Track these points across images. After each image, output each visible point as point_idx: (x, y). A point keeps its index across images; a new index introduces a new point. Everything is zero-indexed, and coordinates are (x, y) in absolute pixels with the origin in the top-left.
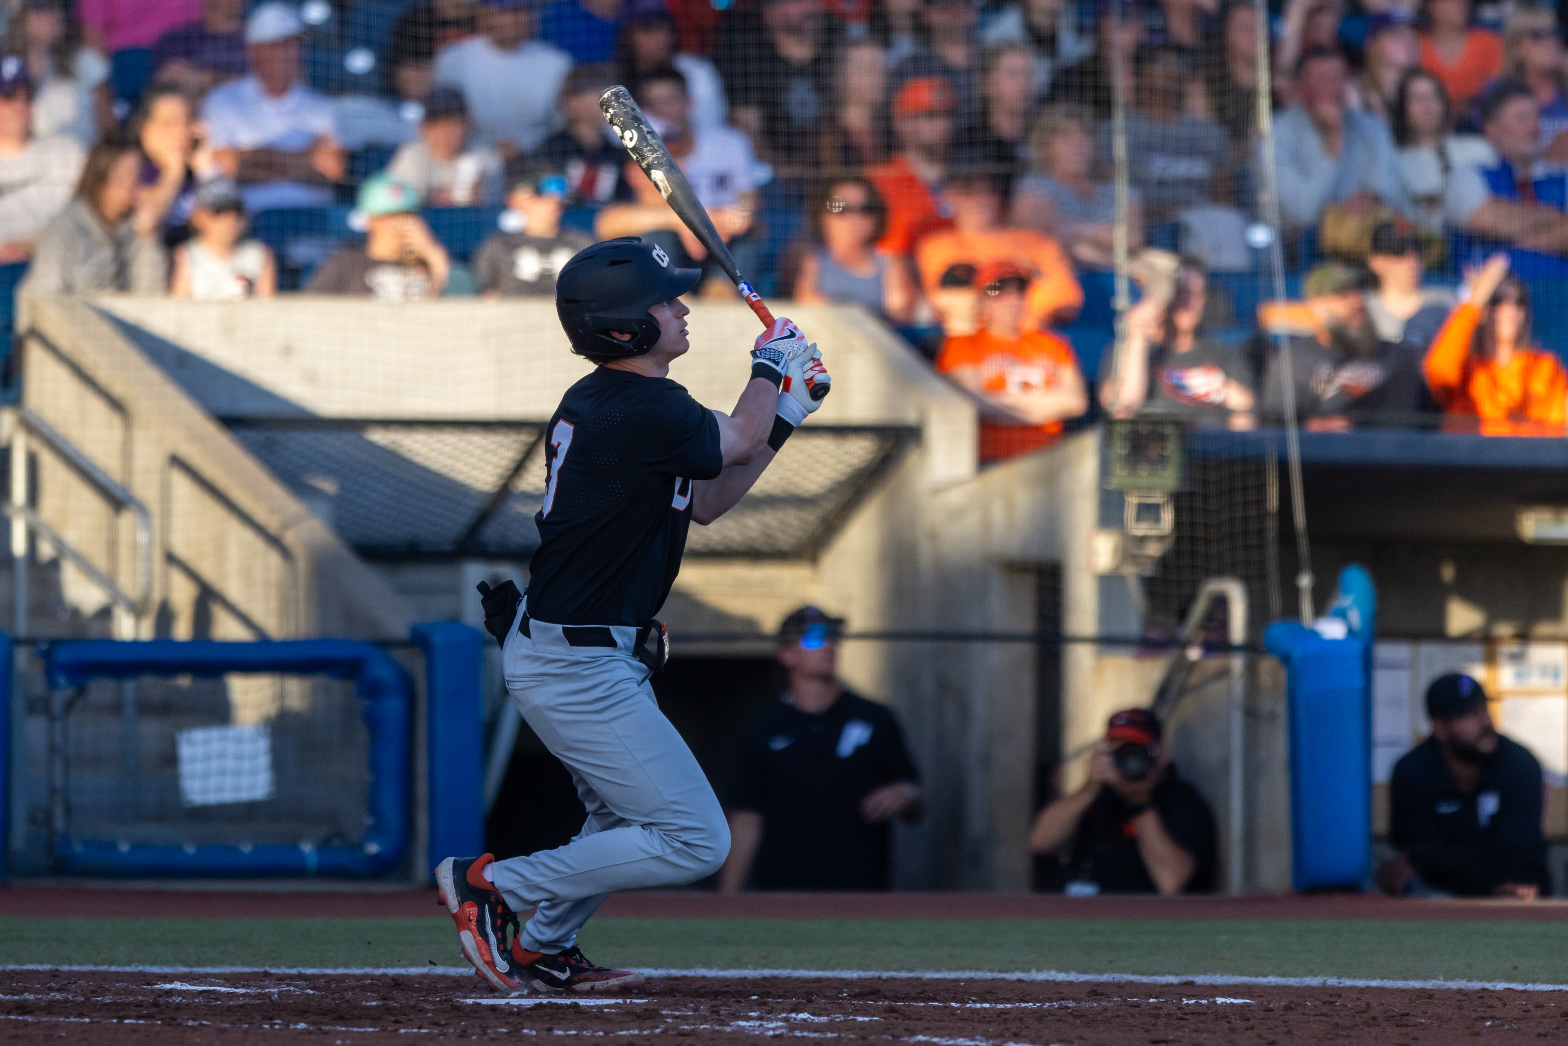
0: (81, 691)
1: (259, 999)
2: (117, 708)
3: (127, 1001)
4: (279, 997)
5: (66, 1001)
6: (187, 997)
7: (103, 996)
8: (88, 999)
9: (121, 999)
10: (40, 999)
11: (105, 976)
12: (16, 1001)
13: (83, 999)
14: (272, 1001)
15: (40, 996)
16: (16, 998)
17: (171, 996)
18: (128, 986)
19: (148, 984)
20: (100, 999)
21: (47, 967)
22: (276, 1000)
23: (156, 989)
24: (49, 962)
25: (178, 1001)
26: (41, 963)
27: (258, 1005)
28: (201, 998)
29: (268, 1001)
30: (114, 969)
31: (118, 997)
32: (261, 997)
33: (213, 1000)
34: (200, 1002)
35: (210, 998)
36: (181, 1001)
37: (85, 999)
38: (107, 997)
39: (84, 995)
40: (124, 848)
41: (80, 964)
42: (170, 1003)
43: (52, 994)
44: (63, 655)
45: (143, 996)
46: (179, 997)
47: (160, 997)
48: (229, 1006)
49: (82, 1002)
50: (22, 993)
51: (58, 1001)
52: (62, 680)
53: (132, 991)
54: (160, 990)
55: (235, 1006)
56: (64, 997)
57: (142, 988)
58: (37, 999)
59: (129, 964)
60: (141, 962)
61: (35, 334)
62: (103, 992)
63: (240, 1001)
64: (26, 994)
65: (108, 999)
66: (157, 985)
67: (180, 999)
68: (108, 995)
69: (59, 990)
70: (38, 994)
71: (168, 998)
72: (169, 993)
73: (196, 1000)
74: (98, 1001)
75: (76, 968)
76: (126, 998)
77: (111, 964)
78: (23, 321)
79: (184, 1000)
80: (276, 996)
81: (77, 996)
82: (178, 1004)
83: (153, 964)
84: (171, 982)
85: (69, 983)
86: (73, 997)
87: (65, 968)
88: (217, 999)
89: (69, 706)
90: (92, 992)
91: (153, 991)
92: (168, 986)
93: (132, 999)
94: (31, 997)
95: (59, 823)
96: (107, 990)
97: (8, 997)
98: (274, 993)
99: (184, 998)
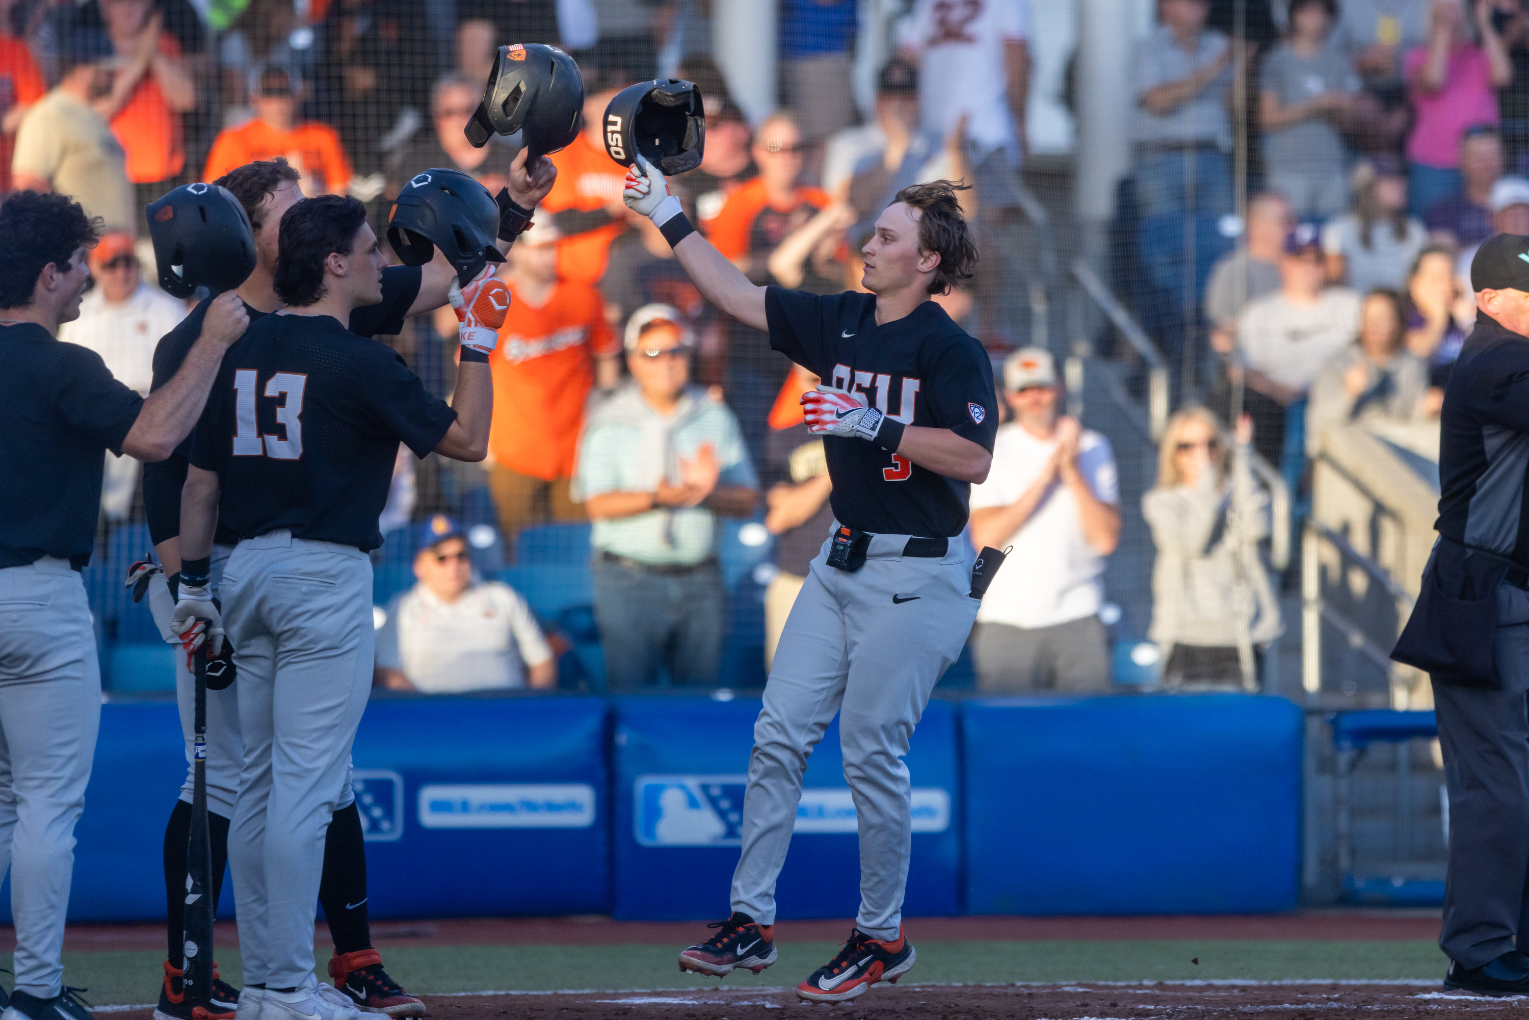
0: (1362, 752)
1: (1502, 1006)
2: (1392, 767)
3: (1392, 1008)
4: (1519, 1004)
5: (1342, 1009)
6: (1442, 1005)
7: (1372, 1005)
8: (1359, 1007)
9: (1388, 1007)
10: (1319, 1008)
11: (1378, 988)
12: (1299, 1010)
13: (1355, 1007)
14: (1512, 1007)
15: (1320, 1005)
16: (1300, 1007)
17: (1429, 1004)
18: (1393, 997)
19: (1411, 994)
20: (1369, 1007)
21: (1328, 982)
22: (1516, 1006)
23: (1417, 999)
24: (1331, 977)
25: (1434, 1008)
26: (1324, 978)
27: (1501, 1010)
28: (1454, 1005)
29: (1509, 1008)
30: (1384, 982)
31: (1385, 1005)
32: (1504, 1004)
33: (1463, 1007)
34: (1453, 1008)
35: (1461, 1006)
36: (1437, 1008)
37: (1358, 1007)
38: (1376, 1006)
39: (1356, 1004)
40: (1398, 883)
41: (1357, 978)
42: (1427, 1010)
43: (1329, 1004)
44: (1347, 724)
45: (1406, 1004)
46: (1435, 1005)
47: (1420, 1005)
48: (1477, 1012)
49: (1355, 1010)
50: (1305, 1003)
51: (1335, 1009)
52: (1346, 744)
53: (1397, 1000)
54: (1421, 999)
55: (1481, 1012)
56: (1340, 1006)
57: (1405, 998)
58: (1317, 1008)
59: (1397, 978)
60: (1407, 976)
61: (1324, 456)
62: (1372, 1001)
63: (1486, 1008)
64: (1308, 1004)
65: (1377, 1007)
66: (1418, 994)
67: (1436, 1006)
68: (1377, 1004)
69: (1336, 1000)
70: (1318, 1003)
71: (1426, 1006)
72: (1427, 1002)
73: (1450, 1007)
74: (1368, 1008)
75: (1353, 982)
76: (1392, 1006)
77: (1383, 978)
78: (1313, 445)
79: (1440, 1008)
80: (1516, 1003)
81: (1351, 1005)
82: (1435, 1010)
83: (1417, 977)
84: (1429, 993)
85: (1345, 994)
86: (1347, 1006)
87: (1344, 982)
88: (1467, 1006)
89: (1353, 765)
90: (1364, 1001)
91: (1415, 1001)
92: (1427, 996)
93: (1396, 1007)
94: (1312, 1006)
95: (1344, 862)
96: (1376, 999)
97: (1294, 1007)
98: (1514, 1001)
99: (1439, 1005)
